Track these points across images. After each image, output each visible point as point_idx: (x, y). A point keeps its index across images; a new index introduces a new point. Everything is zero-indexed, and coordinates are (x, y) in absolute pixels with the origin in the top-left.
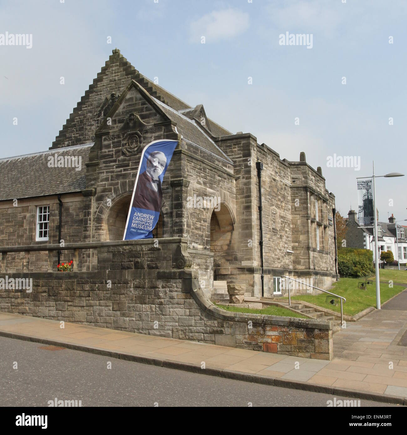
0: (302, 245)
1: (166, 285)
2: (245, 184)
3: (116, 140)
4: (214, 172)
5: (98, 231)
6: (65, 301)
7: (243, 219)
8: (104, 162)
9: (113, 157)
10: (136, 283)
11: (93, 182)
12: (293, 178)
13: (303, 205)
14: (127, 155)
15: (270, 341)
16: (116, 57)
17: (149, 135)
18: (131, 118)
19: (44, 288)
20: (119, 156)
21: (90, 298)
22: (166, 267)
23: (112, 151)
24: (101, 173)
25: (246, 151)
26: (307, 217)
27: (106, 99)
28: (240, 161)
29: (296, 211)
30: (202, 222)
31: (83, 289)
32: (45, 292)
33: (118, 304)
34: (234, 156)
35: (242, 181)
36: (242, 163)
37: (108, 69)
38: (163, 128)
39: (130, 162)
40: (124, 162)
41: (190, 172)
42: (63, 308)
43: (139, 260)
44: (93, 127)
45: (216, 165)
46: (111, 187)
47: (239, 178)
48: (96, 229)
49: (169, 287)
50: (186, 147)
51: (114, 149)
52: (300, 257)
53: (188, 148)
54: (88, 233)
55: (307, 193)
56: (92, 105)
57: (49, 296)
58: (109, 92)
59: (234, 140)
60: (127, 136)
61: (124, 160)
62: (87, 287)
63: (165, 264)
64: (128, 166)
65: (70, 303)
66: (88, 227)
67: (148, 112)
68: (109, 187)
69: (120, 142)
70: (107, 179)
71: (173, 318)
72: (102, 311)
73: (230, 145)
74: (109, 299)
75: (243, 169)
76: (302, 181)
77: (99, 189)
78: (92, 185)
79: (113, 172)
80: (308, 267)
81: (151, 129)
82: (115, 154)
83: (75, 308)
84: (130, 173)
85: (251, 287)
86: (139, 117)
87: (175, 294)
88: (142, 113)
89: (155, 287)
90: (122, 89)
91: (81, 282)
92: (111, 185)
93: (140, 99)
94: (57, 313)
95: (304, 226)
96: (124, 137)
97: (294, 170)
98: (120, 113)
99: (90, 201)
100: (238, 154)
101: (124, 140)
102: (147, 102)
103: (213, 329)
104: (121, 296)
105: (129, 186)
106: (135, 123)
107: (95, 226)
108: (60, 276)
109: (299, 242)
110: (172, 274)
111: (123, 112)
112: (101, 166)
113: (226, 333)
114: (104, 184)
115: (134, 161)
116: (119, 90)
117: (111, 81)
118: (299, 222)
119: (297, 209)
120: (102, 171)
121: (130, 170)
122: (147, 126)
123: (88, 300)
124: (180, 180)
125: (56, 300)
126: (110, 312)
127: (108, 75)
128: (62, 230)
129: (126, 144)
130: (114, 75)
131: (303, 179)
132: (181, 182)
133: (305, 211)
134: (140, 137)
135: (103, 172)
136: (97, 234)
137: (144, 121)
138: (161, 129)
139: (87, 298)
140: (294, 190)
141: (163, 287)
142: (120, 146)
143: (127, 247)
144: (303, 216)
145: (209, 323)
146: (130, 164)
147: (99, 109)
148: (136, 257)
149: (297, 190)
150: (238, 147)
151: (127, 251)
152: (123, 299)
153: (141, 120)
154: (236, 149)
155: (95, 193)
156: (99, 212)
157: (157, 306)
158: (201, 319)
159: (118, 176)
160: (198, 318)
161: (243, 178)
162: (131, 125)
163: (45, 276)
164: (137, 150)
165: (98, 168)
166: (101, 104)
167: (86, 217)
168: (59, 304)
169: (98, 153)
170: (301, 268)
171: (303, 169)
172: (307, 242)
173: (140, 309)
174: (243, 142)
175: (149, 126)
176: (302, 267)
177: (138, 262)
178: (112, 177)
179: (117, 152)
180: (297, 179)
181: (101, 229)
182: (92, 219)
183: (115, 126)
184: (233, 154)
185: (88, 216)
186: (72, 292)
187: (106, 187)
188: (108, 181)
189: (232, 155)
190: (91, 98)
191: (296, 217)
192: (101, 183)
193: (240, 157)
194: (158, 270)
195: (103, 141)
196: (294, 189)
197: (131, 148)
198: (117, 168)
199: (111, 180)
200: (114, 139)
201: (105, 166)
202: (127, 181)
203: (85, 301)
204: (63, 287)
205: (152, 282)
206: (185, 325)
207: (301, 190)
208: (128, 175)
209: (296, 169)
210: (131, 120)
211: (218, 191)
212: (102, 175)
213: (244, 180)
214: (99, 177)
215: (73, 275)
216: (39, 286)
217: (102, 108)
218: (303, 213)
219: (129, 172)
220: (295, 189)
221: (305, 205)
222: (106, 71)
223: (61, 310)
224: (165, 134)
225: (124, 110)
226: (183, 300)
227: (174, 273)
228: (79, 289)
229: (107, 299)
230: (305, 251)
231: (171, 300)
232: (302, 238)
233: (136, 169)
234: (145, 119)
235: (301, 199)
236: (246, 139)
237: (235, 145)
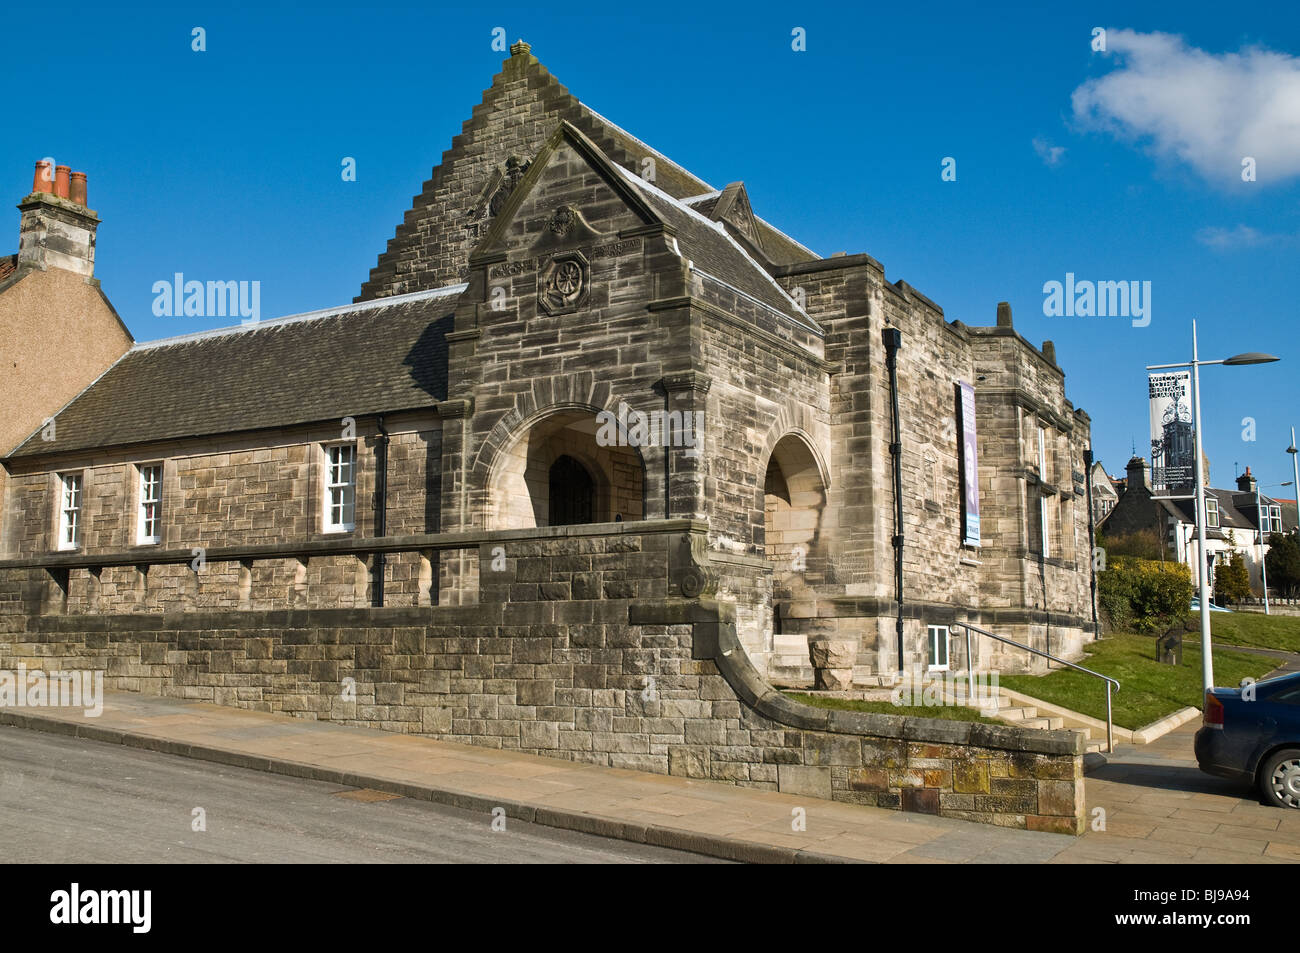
0: (1003, 545)
1: (652, 639)
2: (855, 385)
3: (522, 275)
4: (774, 353)
5: (479, 507)
6: (401, 680)
7: (848, 476)
8: (494, 332)
9: (516, 319)
10: (576, 635)
11: (464, 383)
12: (978, 371)
13: (1007, 440)
14: (552, 313)
15: (918, 782)
16: (519, 64)
17: (606, 261)
18: (561, 217)
19: (344, 649)
20: (531, 316)
21: (462, 673)
22: (653, 594)
23: (515, 302)
24: (486, 359)
25: (857, 301)
26: (1016, 471)
27: (497, 172)
28: (840, 327)
29: (986, 455)
30: (744, 482)
31: (443, 649)
32: (348, 658)
33: (533, 686)
34: (823, 314)
35: (847, 378)
36: (845, 331)
37: (500, 95)
38: (643, 241)
39: (560, 330)
40: (545, 331)
41: (713, 355)
42: (393, 698)
43: (584, 577)
44: (463, 245)
45: (781, 336)
46: (510, 394)
47: (838, 370)
48: (473, 502)
49: (660, 645)
50: (702, 290)
51: (518, 298)
52: (1000, 575)
53: (707, 293)
54: (454, 511)
55: (1016, 410)
56: (460, 187)
57: (359, 666)
58: (504, 153)
59: (826, 272)
60: (550, 265)
61: (544, 326)
62: (454, 646)
63: (650, 587)
64: (555, 340)
65: (410, 687)
66: (454, 496)
67: (604, 203)
68: (506, 394)
69: (532, 279)
70: (501, 375)
71: (671, 723)
72: (491, 705)
73: (813, 286)
74: (509, 673)
75: (847, 345)
76: (1002, 377)
77: (481, 400)
78: (464, 390)
79: (515, 356)
80: (1018, 601)
81: (612, 245)
82: (522, 311)
83: (423, 698)
84: (559, 359)
85: (869, 651)
86: (579, 214)
87: (675, 662)
88: (590, 205)
89: (623, 645)
90: (536, 144)
91: (438, 634)
92: (511, 388)
93: (584, 170)
94: (379, 710)
95: (1008, 496)
96: (545, 267)
97: (981, 348)
98: (531, 205)
99: (459, 430)
100: (836, 308)
101: (542, 273)
102: (600, 178)
103: (772, 750)
104: (539, 666)
105: (557, 391)
106: (570, 231)
107: (473, 495)
108: (386, 617)
109: (994, 536)
110: (669, 612)
111: (539, 205)
112: (484, 342)
113: (807, 762)
114: (493, 387)
115: (570, 329)
116: (528, 148)
117: (507, 125)
118: (995, 484)
119: (989, 452)
120: (487, 354)
121: (558, 352)
122: (602, 237)
123: (457, 678)
124: (687, 375)
125: (376, 679)
126: (512, 707)
127: (499, 110)
128: (389, 504)
129: (548, 283)
130: (513, 110)
131: (1006, 372)
132: (690, 378)
133: (1010, 455)
134: (583, 266)
135: (492, 358)
136: (476, 513)
137: (593, 226)
138: (638, 244)
139: (454, 673)
140: (984, 402)
141: (645, 644)
142: (534, 291)
143: (554, 544)
144: (1006, 468)
145: (763, 737)
146: (560, 335)
147: (480, 197)
148: (576, 568)
149: (990, 402)
150: (837, 290)
151: (554, 553)
152: (544, 676)
153: (584, 221)
154: (830, 295)
155: (472, 408)
156: (481, 459)
157: (629, 691)
158: (743, 726)
159: (529, 368)
160: (734, 723)
161: (849, 369)
162: (561, 235)
163: (350, 617)
164: (577, 300)
165: (478, 347)
166: (483, 184)
167: (450, 472)
168: (384, 688)
169: (477, 307)
170: (998, 603)
171: (1005, 347)
172: (1015, 535)
173: (587, 701)
174: (847, 277)
175: (606, 237)
176: (1004, 601)
177: (581, 582)
178: (513, 368)
179: (527, 304)
180: (990, 372)
181: (485, 500)
182: (464, 476)
183: (520, 238)
184: (823, 307)
185: (454, 469)
186: (416, 656)
187: (500, 394)
188: (505, 379)
189: (821, 311)
190: (457, 171)
191: (987, 472)
192: (487, 385)
193: (842, 316)
194: (631, 600)
195: (489, 278)
196: (982, 398)
197: (561, 295)
198: (525, 345)
199: (513, 377)
200: (518, 273)
201: (496, 342)
202: (553, 378)
203: (448, 680)
204: (393, 646)
205: (616, 630)
206: (702, 742)
207: (1000, 402)
208: (554, 364)
209: (986, 347)
210: (559, 222)
211: (784, 403)
212: (489, 364)
213: (853, 376)
214: (481, 369)
215: (418, 615)
216: (333, 642)
217: (486, 194)
218: (1006, 460)
219: (557, 355)
220: (985, 398)
221: (1011, 441)
222: (496, 100)
223: (389, 704)
224: (648, 256)
225: (543, 198)
226: (697, 677)
227: (674, 608)
228: (433, 650)
229: (503, 676)
230: (1012, 560)
231: (667, 678)
232: (1003, 525)
233: (575, 347)
234: (597, 219)
235: (1000, 425)
236: (857, 269)
237: (827, 284)
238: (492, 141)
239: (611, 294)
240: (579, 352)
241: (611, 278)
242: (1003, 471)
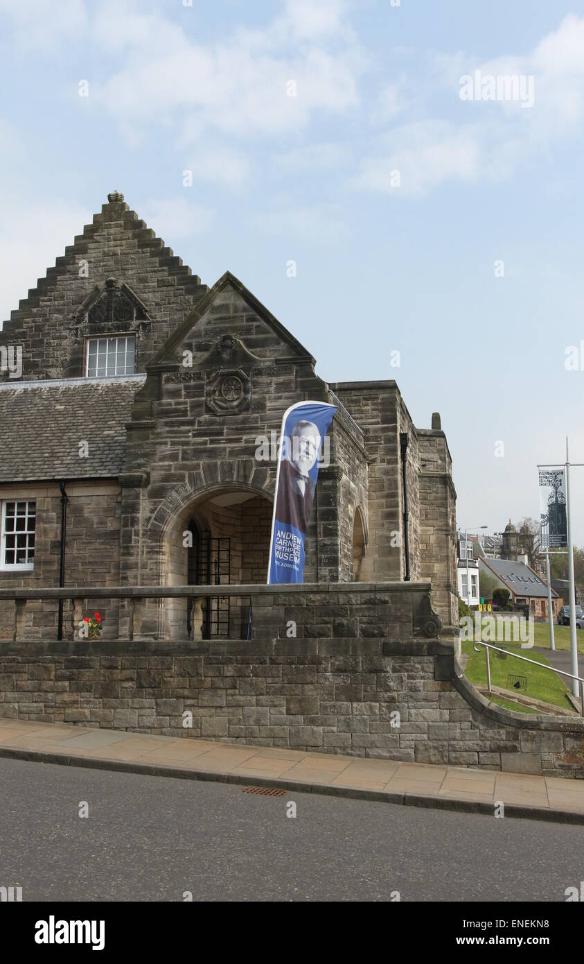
0: (438, 582)
1: (401, 666)
2: (386, 473)
3: (192, 383)
4: (354, 450)
5: (155, 556)
6: (178, 697)
7: (381, 536)
8: (166, 424)
9: (186, 416)
10: (337, 663)
11: (141, 461)
12: (422, 460)
13: (441, 509)
14: (218, 414)
16: (115, 208)
17: (264, 379)
18: (226, 343)
19: (127, 673)
20: (199, 415)
21: (237, 692)
22: (401, 634)
23: (186, 403)
24: (161, 444)
25: (389, 413)
26: (446, 530)
27: (96, 289)
28: (376, 431)
29: (427, 519)
31: (220, 673)
32: (132, 679)
33: (300, 701)
34: (363, 421)
35: (380, 466)
36: (380, 434)
37: (100, 230)
38: (295, 368)
39: (225, 427)
40: (212, 427)
41: (340, 453)
42: (174, 711)
43: (345, 622)
44: (64, 342)
46: (182, 472)
47: (374, 460)
48: (149, 552)
49: (407, 671)
51: (188, 400)
54: (132, 559)
55: (446, 488)
56: (62, 297)
57: (141, 686)
58: (102, 276)
59: (365, 391)
60: (215, 378)
61: (212, 423)
62: (230, 670)
63: (398, 629)
64: (221, 434)
65: (189, 702)
66: (132, 547)
67: (260, 336)
68: (178, 472)
69: (202, 387)
70: (173, 457)
71: (417, 726)
72: (264, 714)
73: (356, 400)
74: (280, 692)
75: (381, 444)
76: (437, 465)
77: (156, 475)
78: (140, 466)
79: (187, 444)
81: (269, 368)
82: (191, 410)
83: (201, 710)
84: (225, 449)
86: (241, 343)
87: (419, 683)
88: (249, 337)
89: (378, 671)
90: (130, 272)
91: (214, 662)
92: (183, 467)
93: (244, 310)
94: (160, 720)
95: (441, 547)
96: (211, 379)
97: (425, 444)
98: (199, 331)
99: (137, 496)
100: (373, 417)
101: (210, 383)
102: (258, 317)
103: (496, 743)
104: (306, 686)
105: (223, 472)
106: (234, 354)
107: (148, 547)
108: (167, 648)
109: (432, 575)
110: (415, 648)
112: (159, 430)
113: (523, 750)
114: (166, 466)
115: (234, 427)
116: (124, 274)
117: (105, 254)
118: (433, 539)
119: (429, 516)
120: (161, 440)
121: (224, 443)
122: (260, 361)
123: (232, 695)
124: (333, 468)
125: (156, 696)
126: (282, 716)
127: (98, 242)
128: (67, 551)
129: (214, 391)
130: (112, 243)
131: (440, 461)
132: (336, 471)
133: (443, 520)
134: (245, 381)
135: (166, 443)
136: (151, 561)
137: (252, 353)
138: (291, 369)
139: (230, 691)
140: (425, 481)
141: (395, 670)
142: (203, 396)
143: (318, 597)
144: (439, 528)
145: (490, 733)
146: (225, 430)
147: (81, 307)
148: (336, 615)
149: (430, 482)
150: (373, 404)
151: (317, 604)
152: (310, 693)
153: (245, 349)
154: (369, 408)
155: (148, 482)
156: (155, 519)
157: (383, 704)
158: (473, 727)
159: (198, 453)
160: (466, 725)
161: (383, 461)
162: (225, 356)
163: (130, 648)
164: (238, 406)
165: (153, 434)
166: (82, 298)
167: (129, 528)
168: (165, 703)
169: (152, 404)
171: (439, 444)
172: (445, 575)
173: (347, 710)
174: (381, 396)
175: (264, 362)
177: (341, 625)
178: (184, 452)
179: (195, 406)
180: (429, 461)
181: (160, 552)
182: (141, 532)
184: (364, 416)
185: (133, 526)
186: (195, 679)
187: (172, 471)
188: (177, 459)
189: (362, 418)
190: (60, 285)
191: (427, 530)
192: (161, 463)
193: (377, 423)
194: (383, 639)
195: (163, 382)
196: (424, 479)
197: (225, 401)
198: (194, 436)
199: (183, 459)
200: (188, 381)
201: (168, 432)
202: (219, 463)
203: (224, 696)
204: (173, 671)
205: (371, 661)
206: (442, 738)
207: (436, 482)
208: (220, 452)
209: (426, 443)
210: (225, 347)
211: (357, 485)
212: (163, 447)
213: (384, 466)
214: (155, 451)
215: (197, 647)
216: (116, 668)
217: (86, 306)
218: (439, 523)
219: (222, 445)
220: (427, 479)
221: (443, 510)
222: (96, 234)
223: (170, 716)
224: (299, 379)
225: (210, 327)
226: (437, 693)
227: (418, 645)
228: (211, 674)
229: (275, 693)
230: (443, 593)
231: (413, 694)
232: (438, 568)
233: (238, 440)
234: (255, 348)
235: (436, 499)
236: (388, 391)
237: (366, 399)
239: (268, 404)
240: (243, 444)
241: (268, 392)
242: (438, 530)
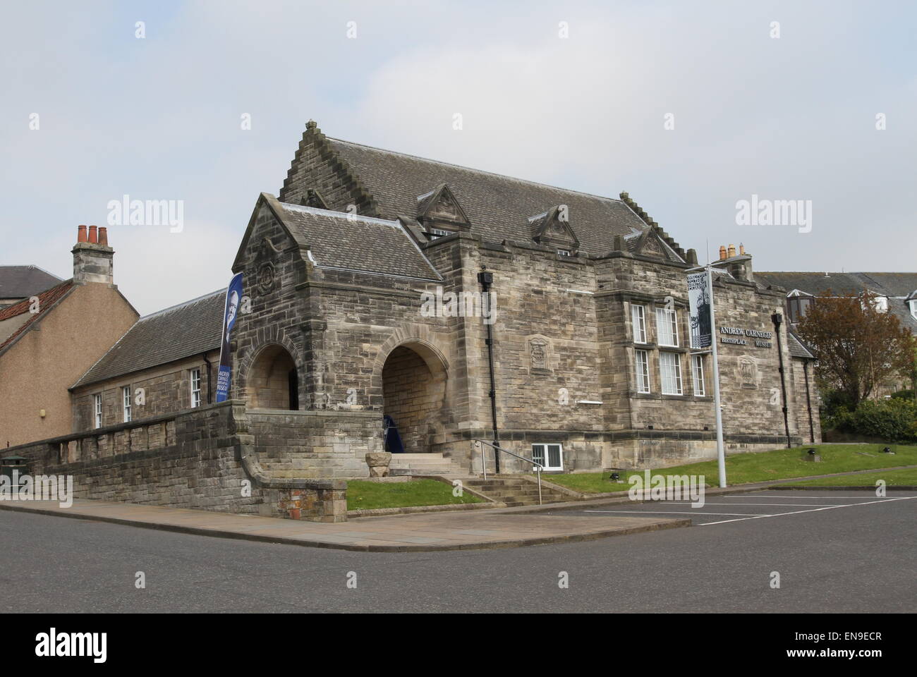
0: (617, 390)
1: (223, 454)
3: (251, 275)
4: (389, 300)
6: (154, 482)
7: (456, 361)
10: (203, 454)
12: (599, 281)
14: (263, 294)
15: (294, 506)
17: (280, 265)
18: (265, 246)
19: (138, 470)
20: (255, 297)
22: (224, 435)
23: (249, 290)
25: (457, 260)
26: (624, 343)
27: (303, 199)
28: (450, 276)
29: (605, 335)
30: (361, 373)
31: (166, 466)
33: (192, 479)
36: (453, 278)
37: (303, 153)
38: (294, 254)
39: (265, 303)
40: (260, 304)
41: (331, 309)
42: (153, 490)
43: (205, 428)
45: (397, 289)
46: (249, 338)
48: (239, 395)
49: (226, 456)
50: (323, 276)
51: (250, 288)
52: (616, 410)
53: (327, 277)
55: (622, 304)
57: (143, 477)
58: (305, 188)
60: (262, 268)
61: (260, 301)
62: (169, 464)
63: (222, 430)
64: (264, 308)
67: (279, 235)
69: (254, 277)
70: (246, 328)
71: (229, 490)
72: (181, 489)
73: (438, 253)
74: (186, 474)
75: (453, 286)
76: (614, 284)
77: (240, 341)
79: (250, 318)
80: (629, 426)
81: (282, 257)
82: (252, 294)
83: (161, 489)
84: (266, 318)
85: (468, 459)
86: (270, 242)
87: (230, 463)
88: (274, 237)
89: (216, 457)
90: (319, 182)
91: (164, 459)
92: (250, 335)
94: (149, 496)
95: (619, 359)
96: (259, 271)
97: (601, 267)
98: (253, 238)
100: (448, 265)
101: (259, 274)
103: (257, 498)
104: (193, 470)
105: (266, 335)
106: (267, 250)
107: (239, 391)
109: (612, 385)
110: (228, 441)
113: (265, 502)
114: (243, 335)
115: (269, 302)
118: (611, 352)
119: (607, 332)
121: (265, 314)
122: (278, 253)
123: (171, 479)
124: (307, 323)
125: (148, 482)
126: (186, 489)
127: (302, 162)
129: (261, 279)
130: (309, 162)
131: (616, 280)
132: (311, 325)
133: (620, 333)
134: (272, 268)
135: (242, 319)
137: (275, 248)
138: (291, 256)
139: (170, 476)
140: (602, 301)
141: (222, 457)
142: (256, 283)
143: (196, 415)
144: (618, 342)
145: (255, 492)
146: (266, 305)
148: (202, 425)
149: (606, 301)
150: (448, 255)
151: (196, 419)
152: (195, 474)
153: (272, 245)
154: (445, 258)
155: (236, 347)
156: (241, 372)
157: (218, 478)
159: (255, 323)
162: (264, 253)
163: (141, 455)
164: (270, 287)
168: (150, 486)
170: (617, 427)
171: (616, 264)
172: (625, 384)
173: (207, 483)
174: (452, 247)
175: (280, 253)
176: (619, 426)
177: (204, 431)
178: (250, 324)
180: (605, 282)
182: (235, 382)
183: (250, 256)
184: (442, 265)
186: (159, 470)
187: (246, 338)
188: (247, 330)
189: (442, 268)
191: (606, 345)
192: (241, 334)
193: (450, 270)
194: (217, 438)
196: (600, 299)
197: (265, 285)
198: (254, 312)
199: (250, 329)
200: (249, 274)
202: (264, 328)
203: (168, 480)
204: (152, 467)
205: (214, 451)
207: (612, 299)
208: (264, 321)
209: (604, 266)
211: (399, 326)
214: (239, 325)
215: (161, 451)
216: (135, 467)
218: (615, 337)
219: (265, 316)
220: (603, 299)
221: (620, 324)
222: (301, 157)
223: (152, 493)
224: (295, 262)
225: (257, 234)
226: (236, 469)
227: (229, 439)
228: (163, 467)
229: (184, 476)
230: (624, 400)
231: (228, 471)
232: (617, 378)
233: (270, 311)
234: (276, 244)
235: (613, 315)
236: (455, 242)
237: (443, 252)
238: (300, 181)
239: (283, 283)
240: (273, 314)
241: (282, 275)
242: (616, 343)
